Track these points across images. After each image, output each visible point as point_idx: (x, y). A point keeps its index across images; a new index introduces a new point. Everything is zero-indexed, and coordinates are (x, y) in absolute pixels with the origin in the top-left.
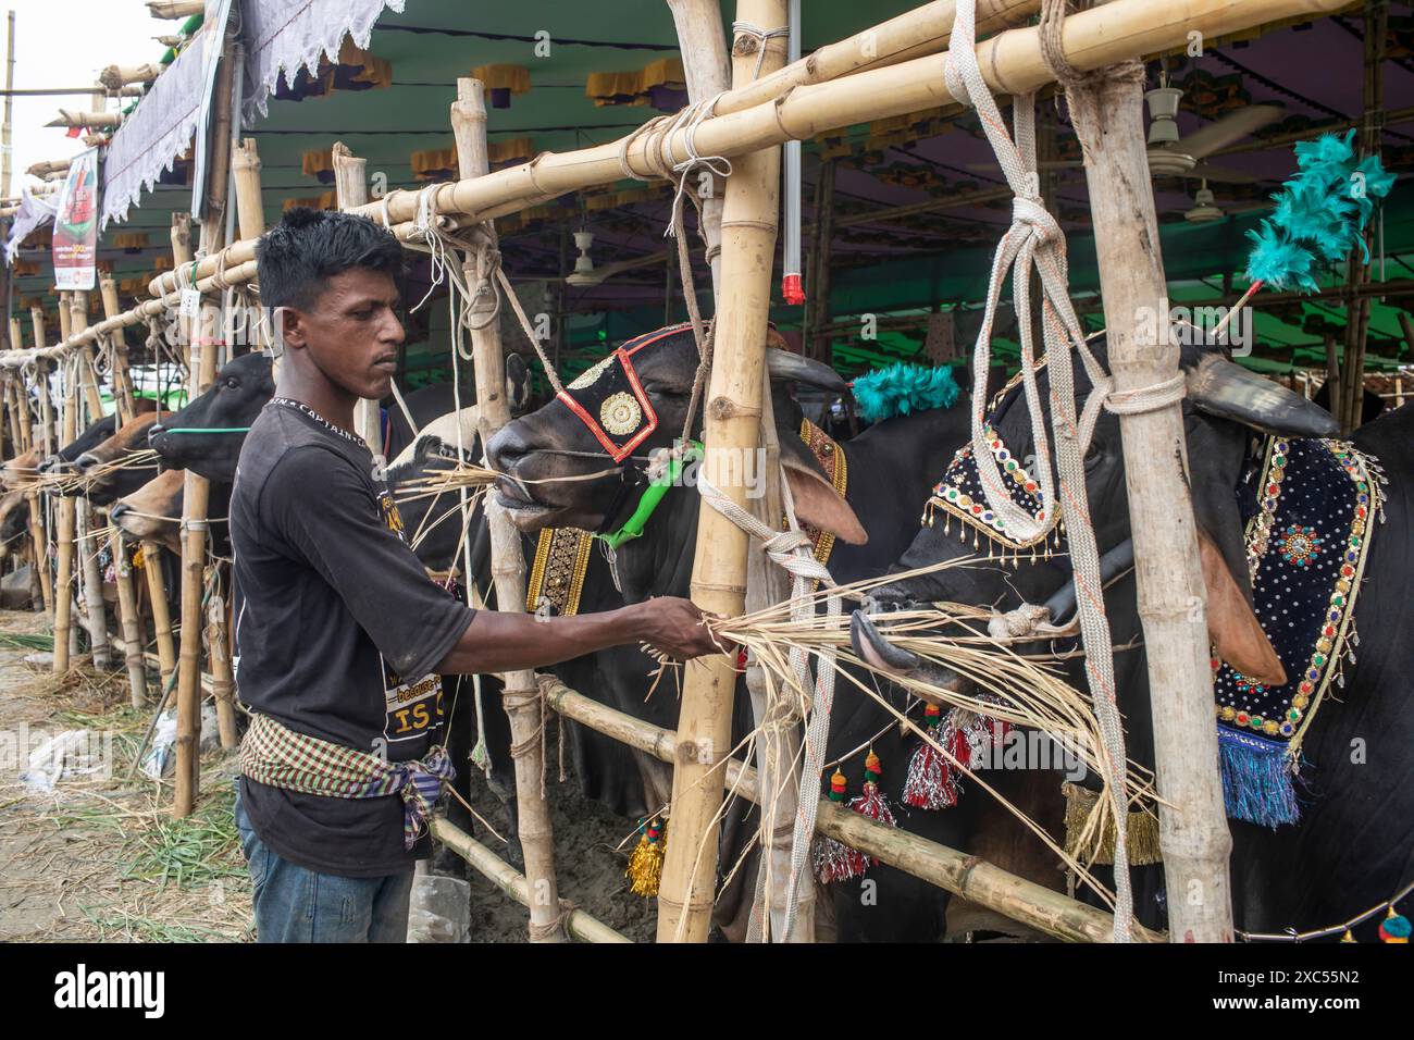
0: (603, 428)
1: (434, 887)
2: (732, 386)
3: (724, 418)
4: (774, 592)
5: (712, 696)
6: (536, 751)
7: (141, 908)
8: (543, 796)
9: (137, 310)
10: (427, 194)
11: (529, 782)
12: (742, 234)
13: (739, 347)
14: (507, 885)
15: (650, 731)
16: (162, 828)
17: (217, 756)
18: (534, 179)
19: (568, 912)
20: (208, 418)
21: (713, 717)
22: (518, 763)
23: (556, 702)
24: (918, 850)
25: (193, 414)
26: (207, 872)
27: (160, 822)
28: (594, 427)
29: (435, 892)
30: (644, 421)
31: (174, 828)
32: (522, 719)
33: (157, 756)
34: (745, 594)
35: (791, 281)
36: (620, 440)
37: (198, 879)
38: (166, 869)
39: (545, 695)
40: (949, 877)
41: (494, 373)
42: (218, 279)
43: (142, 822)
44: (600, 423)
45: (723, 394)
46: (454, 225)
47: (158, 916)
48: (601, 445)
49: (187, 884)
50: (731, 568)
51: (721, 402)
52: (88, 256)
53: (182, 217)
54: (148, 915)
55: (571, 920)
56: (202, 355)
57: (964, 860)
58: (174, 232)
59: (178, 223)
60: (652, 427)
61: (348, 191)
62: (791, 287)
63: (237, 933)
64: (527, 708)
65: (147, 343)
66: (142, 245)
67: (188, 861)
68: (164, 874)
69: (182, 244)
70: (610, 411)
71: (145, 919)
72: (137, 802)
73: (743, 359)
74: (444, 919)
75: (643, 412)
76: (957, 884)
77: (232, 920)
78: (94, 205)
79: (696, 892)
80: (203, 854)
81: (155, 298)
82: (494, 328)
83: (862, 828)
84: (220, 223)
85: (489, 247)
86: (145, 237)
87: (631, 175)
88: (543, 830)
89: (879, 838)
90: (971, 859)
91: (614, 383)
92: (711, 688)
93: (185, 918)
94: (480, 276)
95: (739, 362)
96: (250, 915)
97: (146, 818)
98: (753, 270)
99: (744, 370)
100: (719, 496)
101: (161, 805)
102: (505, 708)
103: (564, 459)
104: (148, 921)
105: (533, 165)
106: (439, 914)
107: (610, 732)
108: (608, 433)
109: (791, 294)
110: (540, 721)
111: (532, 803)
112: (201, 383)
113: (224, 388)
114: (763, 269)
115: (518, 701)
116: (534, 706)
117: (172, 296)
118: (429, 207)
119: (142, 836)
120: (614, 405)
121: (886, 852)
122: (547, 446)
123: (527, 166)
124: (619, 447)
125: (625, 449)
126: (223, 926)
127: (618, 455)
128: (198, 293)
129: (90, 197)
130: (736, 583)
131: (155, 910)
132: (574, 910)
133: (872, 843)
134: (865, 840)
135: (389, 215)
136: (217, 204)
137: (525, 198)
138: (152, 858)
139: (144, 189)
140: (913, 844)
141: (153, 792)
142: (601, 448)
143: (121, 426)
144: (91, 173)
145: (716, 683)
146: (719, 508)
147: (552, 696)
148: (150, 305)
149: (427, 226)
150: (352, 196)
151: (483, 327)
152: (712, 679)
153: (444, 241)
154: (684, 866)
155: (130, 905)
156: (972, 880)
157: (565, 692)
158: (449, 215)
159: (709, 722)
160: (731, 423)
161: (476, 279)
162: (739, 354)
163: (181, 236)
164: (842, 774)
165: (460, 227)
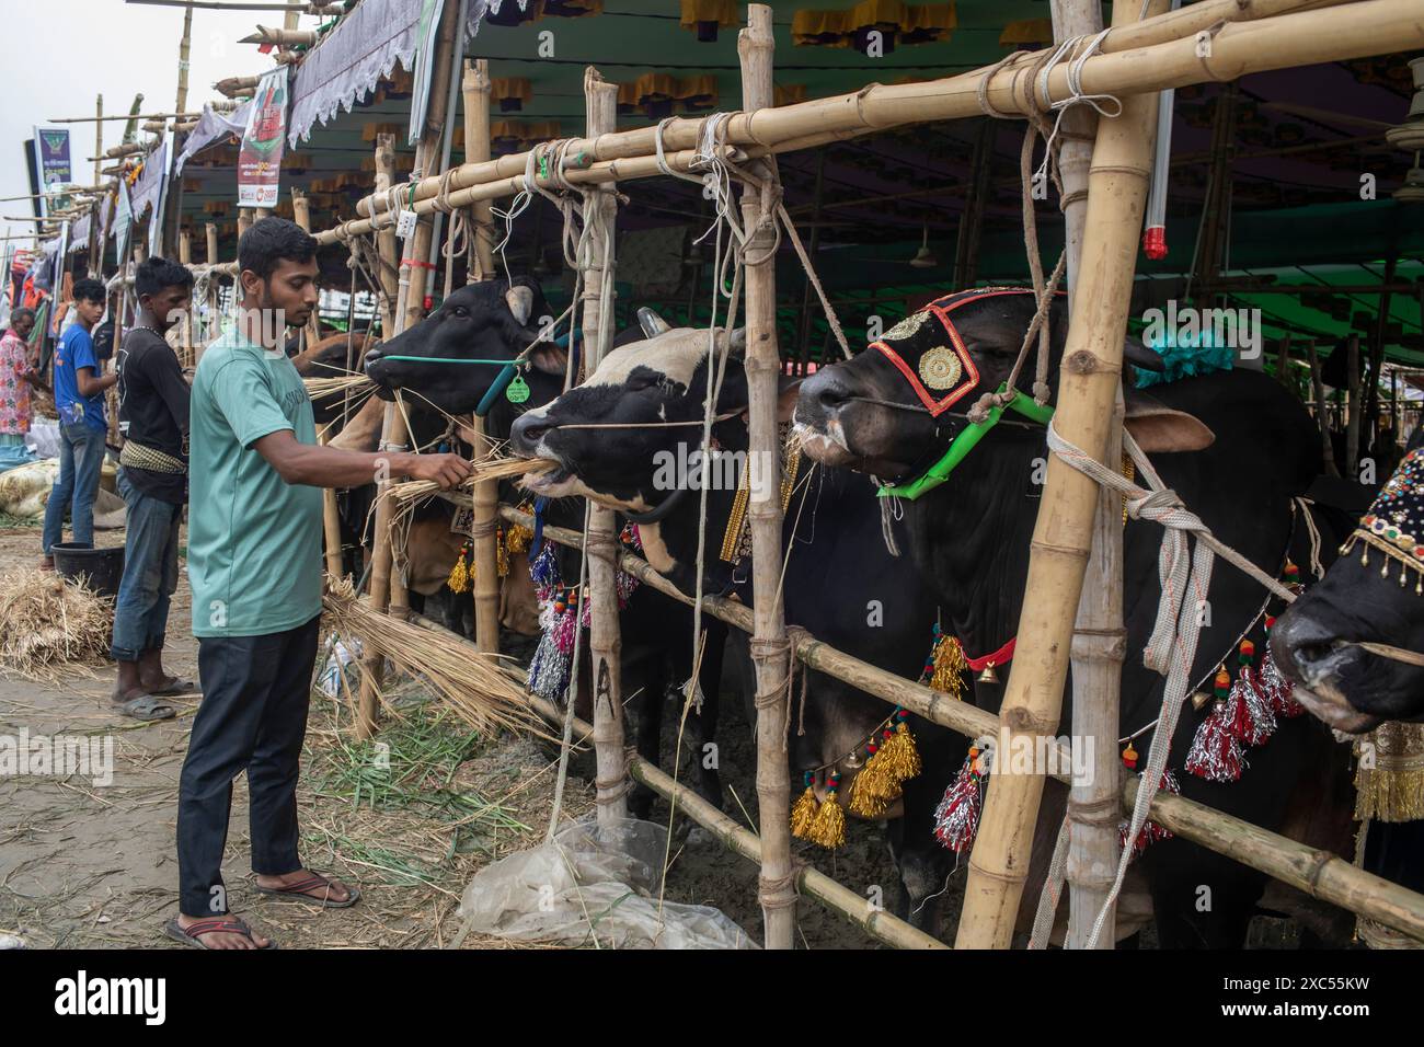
0: (922, 382)
1: (634, 831)
2: (1095, 341)
3: (1086, 372)
4: (1110, 559)
5: (1050, 662)
6: (782, 703)
7: (339, 826)
8: (785, 749)
9: (339, 229)
10: (714, 122)
11: (772, 733)
12: (1116, 179)
13: (1106, 300)
14: (726, 836)
15: (923, 692)
16: (346, 748)
17: (391, 680)
18: (860, 112)
19: (799, 869)
20: (431, 346)
21: (1048, 685)
22: (761, 714)
23: (809, 655)
24: (1256, 839)
25: (410, 341)
26: (399, 796)
27: (343, 742)
28: (913, 379)
29: (634, 836)
30: (965, 377)
31: (357, 748)
32: (770, 669)
33: (333, 676)
34: (1089, 559)
35: (1155, 233)
36: (938, 395)
37: (390, 802)
38: (358, 789)
39: (795, 647)
40: (1296, 870)
41: (766, 313)
42: (440, 201)
43: (326, 740)
44: (918, 376)
45: (1086, 348)
46: (744, 156)
47: (356, 835)
48: (919, 398)
49: (381, 806)
50: (1079, 531)
51: (1083, 356)
52: (273, 174)
53: (387, 138)
54: (347, 833)
55: (802, 877)
56: (412, 277)
57: (1313, 854)
58: (379, 153)
59: (383, 144)
60: (973, 384)
61: (599, 117)
62: (1154, 240)
63: (437, 860)
64: (777, 659)
65: (348, 263)
66: (305, 166)
67: (378, 783)
68: (356, 794)
69: (386, 165)
70: (929, 363)
71: (344, 837)
72: (317, 720)
73: (1110, 313)
74: (641, 862)
75: (963, 368)
76: (1307, 879)
77: (429, 845)
78: (282, 123)
79: (1014, 864)
80: (395, 776)
81: (359, 218)
82: (771, 265)
83: (1185, 810)
84: (438, 144)
85: (774, 182)
86: (309, 159)
87: (990, 111)
88: (783, 783)
89: (1207, 822)
90: (1321, 856)
91: (932, 337)
92: (1049, 654)
93: (383, 840)
94: (764, 210)
95: (1104, 315)
96: (447, 842)
97: (329, 737)
98: (1127, 219)
99: (1110, 323)
100: (1075, 453)
101: (341, 726)
102: (752, 657)
103: (882, 409)
104: (348, 840)
105: (861, 96)
106: (635, 857)
107: (873, 690)
108: (926, 387)
109: (1153, 247)
110: (787, 673)
111: (773, 756)
112: (409, 306)
113: (451, 317)
114: (1136, 219)
115: (768, 650)
116: (783, 657)
117: (383, 217)
118: (716, 136)
119: (328, 754)
120: (933, 358)
121: (1216, 838)
122: (864, 394)
123: (854, 96)
124: (937, 401)
125: (942, 404)
126: (422, 851)
127: (936, 409)
128: (416, 215)
129: (278, 115)
130: (1083, 547)
131: (352, 829)
132: (805, 866)
133: (1198, 827)
134: (1189, 823)
135: (663, 142)
136: (436, 126)
137: (832, 131)
138: (341, 778)
139: (341, 110)
140: (1250, 833)
141: (332, 711)
142: (918, 400)
143: (305, 348)
144: (280, 91)
145: (1054, 649)
146: (1076, 465)
147: (803, 648)
148: (354, 225)
149: (713, 155)
150: (603, 122)
151: (759, 264)
152: (1050, 645)
153: (730, 173)
154: (1004, 835)
155: (328, 822)
156: (1327, 876)
157: (817, 645)
158: (740, 145)
159: (1043, 690)
160: (1092, 380)
161: (758, 213)
162: (1106, 307)
163: (385, 158)
164: (1134, 748)
165: (746, 159)
